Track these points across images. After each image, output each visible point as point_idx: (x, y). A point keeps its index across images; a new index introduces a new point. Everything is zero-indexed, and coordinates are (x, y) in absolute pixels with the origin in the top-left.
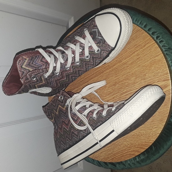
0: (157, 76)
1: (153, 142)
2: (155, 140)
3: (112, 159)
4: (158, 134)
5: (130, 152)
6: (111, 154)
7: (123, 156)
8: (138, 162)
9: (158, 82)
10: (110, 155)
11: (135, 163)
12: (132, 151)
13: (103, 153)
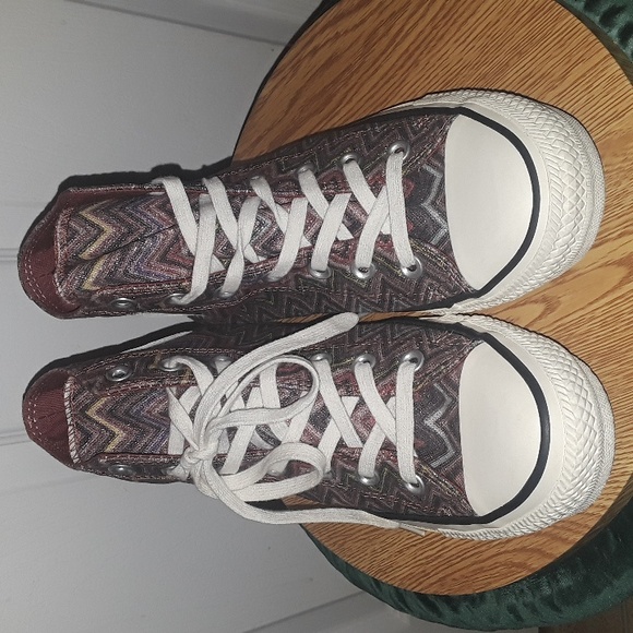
0: (617, 211)
1: (603, 513)
2: (610, 503)
3: (440, 580)
4: (623, 474)
5: (508, 556)
6: (437, 558)
7: (482, 570)
8: (549, 601)
9: (620, 236)
10: (433, 561)
11: (537, 605)
12: (515, 550)
13: (408, 552)
